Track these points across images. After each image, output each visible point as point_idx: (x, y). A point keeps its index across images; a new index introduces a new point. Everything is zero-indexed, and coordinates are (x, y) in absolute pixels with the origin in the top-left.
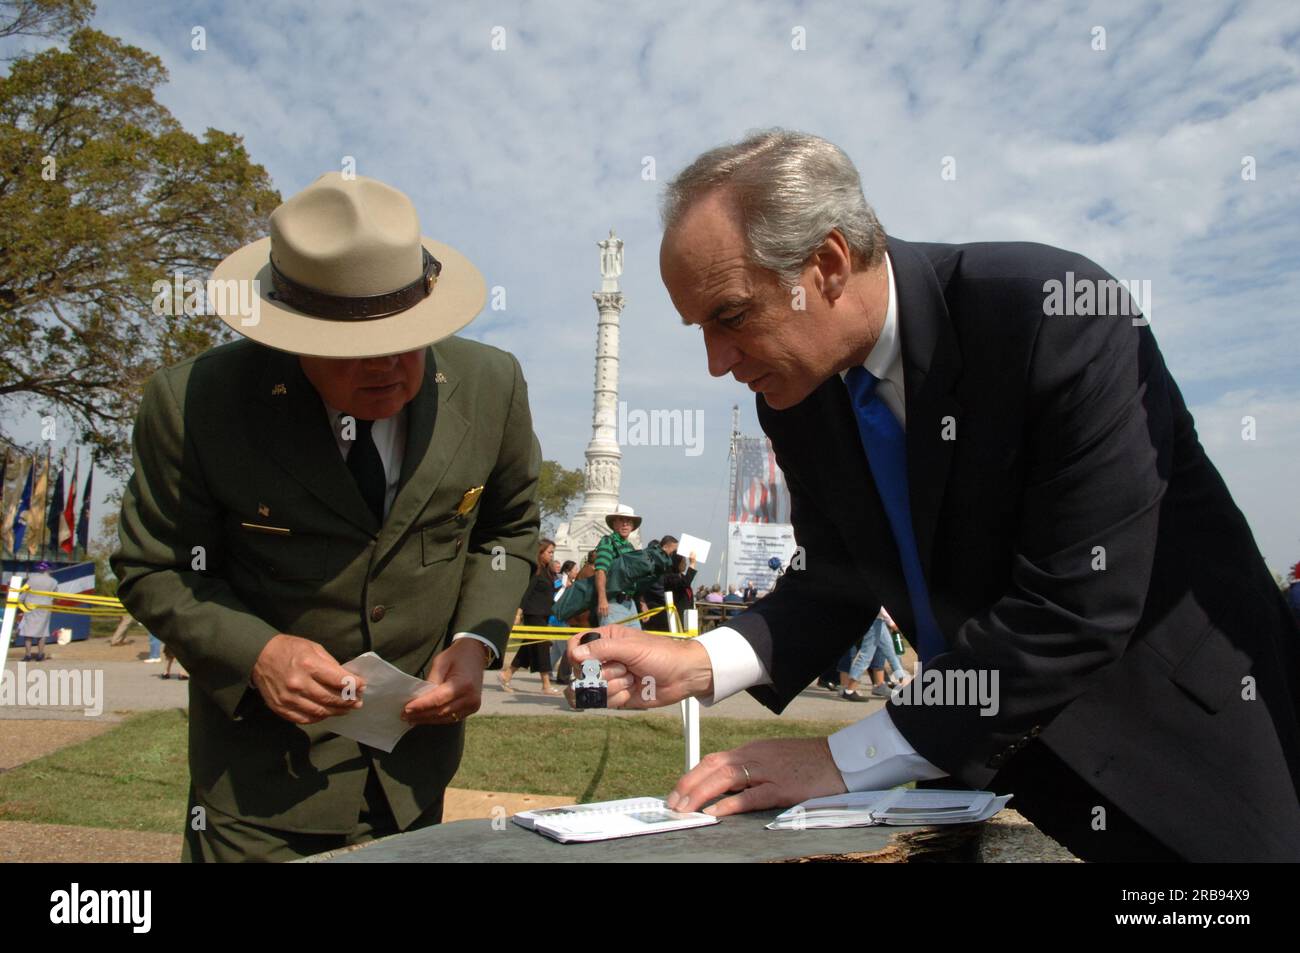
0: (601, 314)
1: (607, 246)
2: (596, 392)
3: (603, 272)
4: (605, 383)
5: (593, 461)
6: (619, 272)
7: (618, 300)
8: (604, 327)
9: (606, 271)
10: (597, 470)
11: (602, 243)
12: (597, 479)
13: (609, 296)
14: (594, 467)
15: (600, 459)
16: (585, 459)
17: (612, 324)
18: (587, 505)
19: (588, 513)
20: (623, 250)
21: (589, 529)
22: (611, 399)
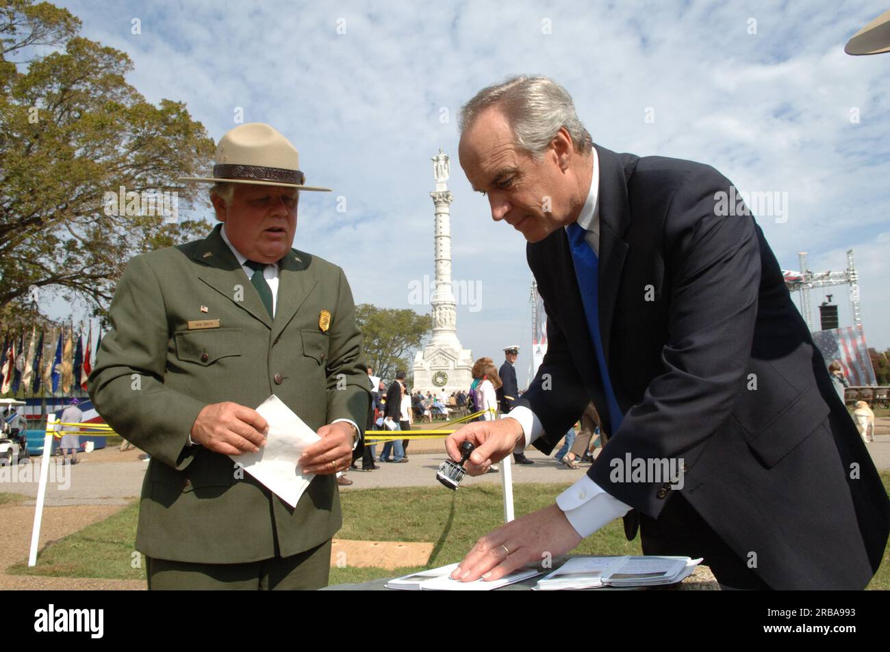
0: (436, 207)
1: (438, 160)
2: (436, 261)
3: (436, 178)
4: (442, 253)
5: (437, 308)
6: (447, 178)
7: (447, 197)
8: (439, 216)
9: (438, 177)
10: (440, 314)
11: (435, 158)
12: (440, 320)
13: (441, 194)
14: (438, 312)
15: (442, 307)
16: (431, 307)
17: (444, 213)
18: (435, 338)
19: (435, 343)
20: (449, 162)
21: (437, 354)
22: (447, 265)
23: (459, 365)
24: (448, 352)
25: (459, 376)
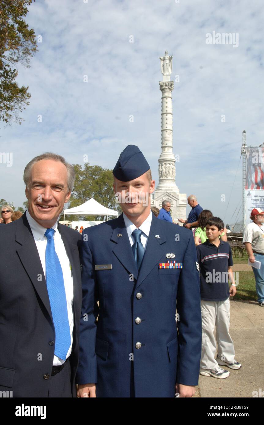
0: (163, 93)
1: (164, 59)
2: (163, 130)
3: (163, 72)
4: (167, 125)
5: (163, 164)
6: (170, 72)
7: (171, 85)
8: (165, 98)
9: (164, 71)
10: (165, 168)
11: (162, 58)
12: (165, 172)
13: (167, 83)
14: (164, 166)
15: (167, 163)
16: (159, 164)
17: (169, 97)
18: (161, 185)
19: (162, 188)
20: (172, 61)
21: (164, 196)
22: (171, 133)
23: (180, 204)
24: (172, 194)
25: (180, 211)
